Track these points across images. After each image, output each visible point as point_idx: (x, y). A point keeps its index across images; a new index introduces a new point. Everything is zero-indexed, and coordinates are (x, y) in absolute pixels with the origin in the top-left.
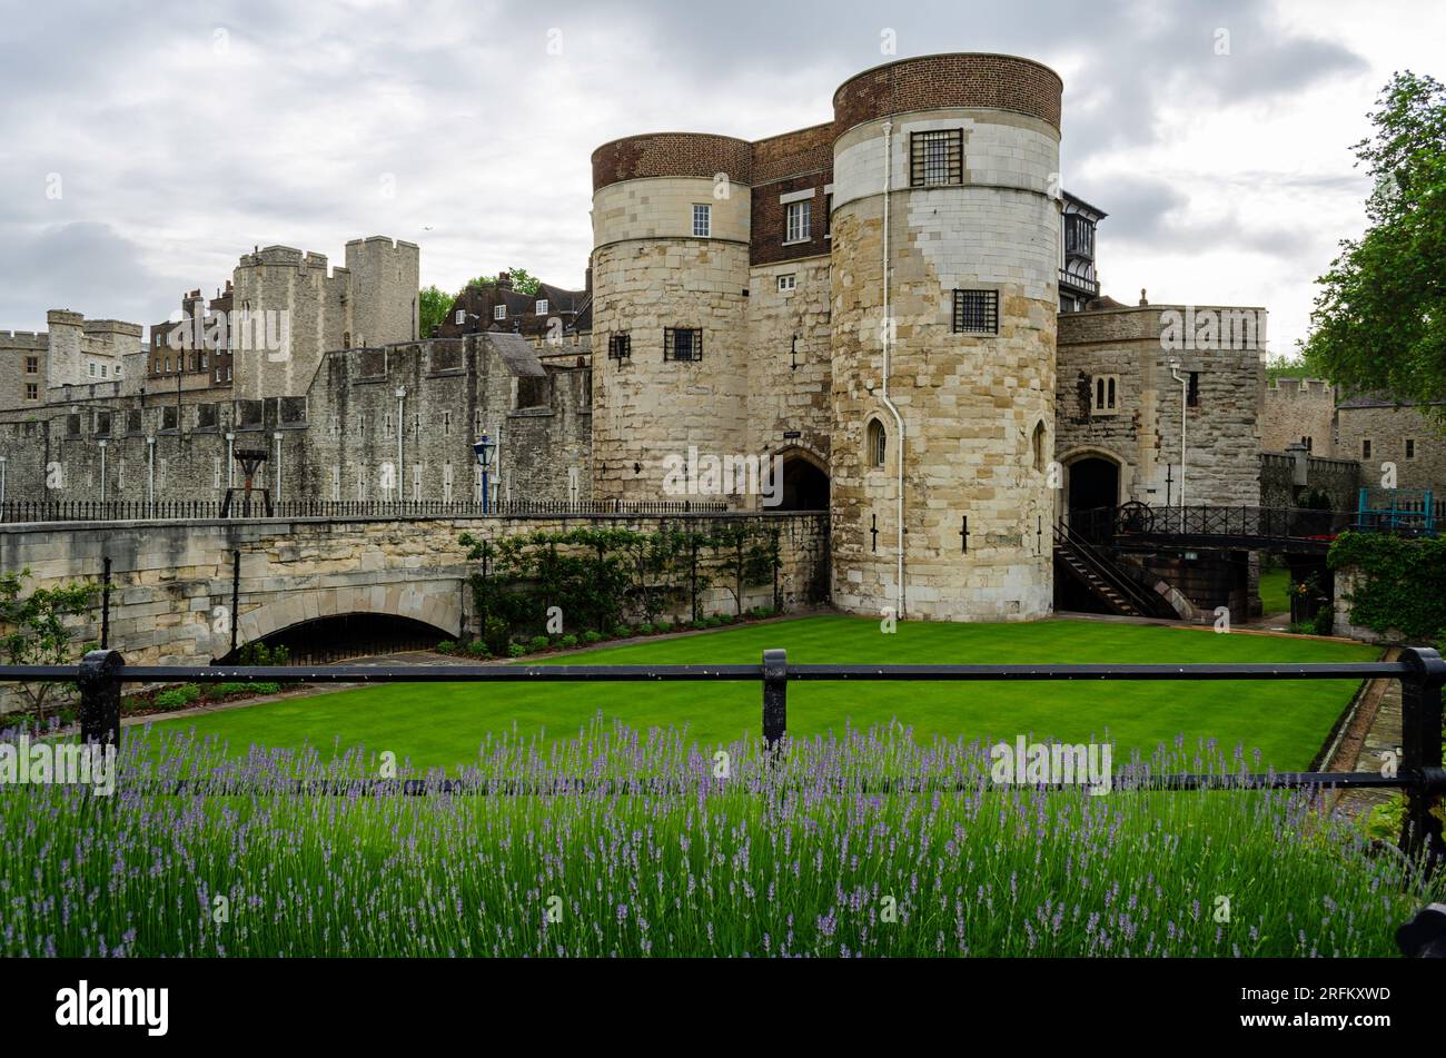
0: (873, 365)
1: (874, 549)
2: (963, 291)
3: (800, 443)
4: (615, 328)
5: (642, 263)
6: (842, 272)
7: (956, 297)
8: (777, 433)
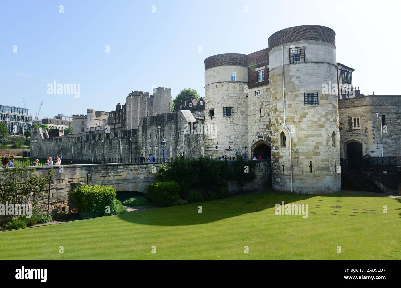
0: (281, 116)
1: (283, 172)
2: (307, 93)
3: (263, 139)
4: (210, 108)
5: (217, 90)
6: (272, 89)
7: (305, 95)
8: (257, 136)
